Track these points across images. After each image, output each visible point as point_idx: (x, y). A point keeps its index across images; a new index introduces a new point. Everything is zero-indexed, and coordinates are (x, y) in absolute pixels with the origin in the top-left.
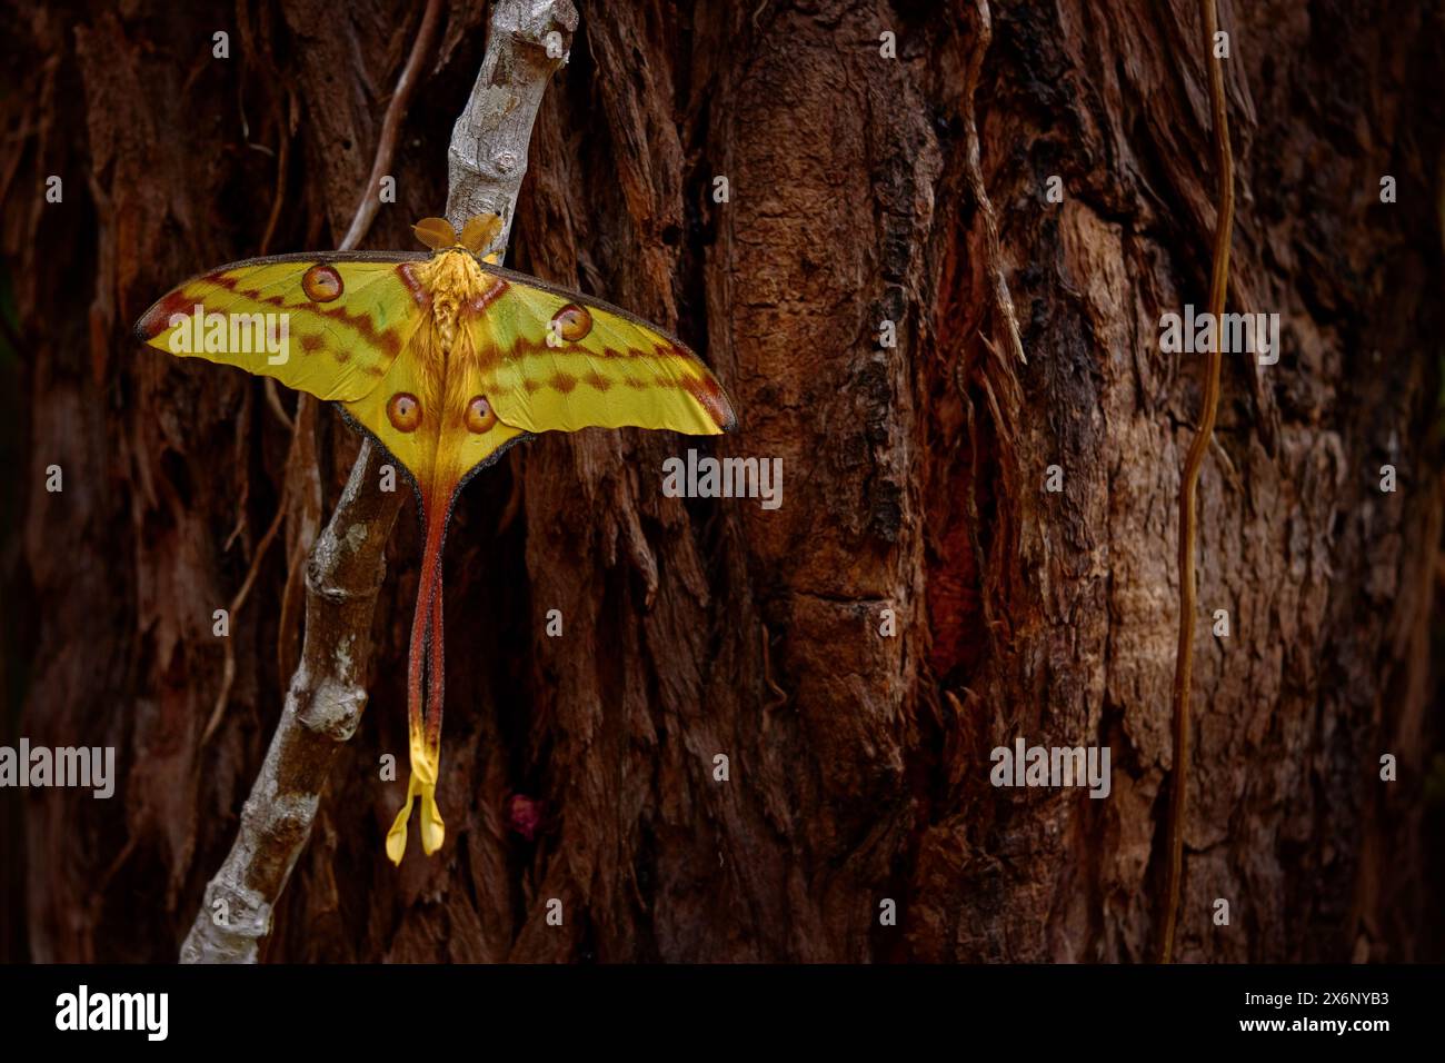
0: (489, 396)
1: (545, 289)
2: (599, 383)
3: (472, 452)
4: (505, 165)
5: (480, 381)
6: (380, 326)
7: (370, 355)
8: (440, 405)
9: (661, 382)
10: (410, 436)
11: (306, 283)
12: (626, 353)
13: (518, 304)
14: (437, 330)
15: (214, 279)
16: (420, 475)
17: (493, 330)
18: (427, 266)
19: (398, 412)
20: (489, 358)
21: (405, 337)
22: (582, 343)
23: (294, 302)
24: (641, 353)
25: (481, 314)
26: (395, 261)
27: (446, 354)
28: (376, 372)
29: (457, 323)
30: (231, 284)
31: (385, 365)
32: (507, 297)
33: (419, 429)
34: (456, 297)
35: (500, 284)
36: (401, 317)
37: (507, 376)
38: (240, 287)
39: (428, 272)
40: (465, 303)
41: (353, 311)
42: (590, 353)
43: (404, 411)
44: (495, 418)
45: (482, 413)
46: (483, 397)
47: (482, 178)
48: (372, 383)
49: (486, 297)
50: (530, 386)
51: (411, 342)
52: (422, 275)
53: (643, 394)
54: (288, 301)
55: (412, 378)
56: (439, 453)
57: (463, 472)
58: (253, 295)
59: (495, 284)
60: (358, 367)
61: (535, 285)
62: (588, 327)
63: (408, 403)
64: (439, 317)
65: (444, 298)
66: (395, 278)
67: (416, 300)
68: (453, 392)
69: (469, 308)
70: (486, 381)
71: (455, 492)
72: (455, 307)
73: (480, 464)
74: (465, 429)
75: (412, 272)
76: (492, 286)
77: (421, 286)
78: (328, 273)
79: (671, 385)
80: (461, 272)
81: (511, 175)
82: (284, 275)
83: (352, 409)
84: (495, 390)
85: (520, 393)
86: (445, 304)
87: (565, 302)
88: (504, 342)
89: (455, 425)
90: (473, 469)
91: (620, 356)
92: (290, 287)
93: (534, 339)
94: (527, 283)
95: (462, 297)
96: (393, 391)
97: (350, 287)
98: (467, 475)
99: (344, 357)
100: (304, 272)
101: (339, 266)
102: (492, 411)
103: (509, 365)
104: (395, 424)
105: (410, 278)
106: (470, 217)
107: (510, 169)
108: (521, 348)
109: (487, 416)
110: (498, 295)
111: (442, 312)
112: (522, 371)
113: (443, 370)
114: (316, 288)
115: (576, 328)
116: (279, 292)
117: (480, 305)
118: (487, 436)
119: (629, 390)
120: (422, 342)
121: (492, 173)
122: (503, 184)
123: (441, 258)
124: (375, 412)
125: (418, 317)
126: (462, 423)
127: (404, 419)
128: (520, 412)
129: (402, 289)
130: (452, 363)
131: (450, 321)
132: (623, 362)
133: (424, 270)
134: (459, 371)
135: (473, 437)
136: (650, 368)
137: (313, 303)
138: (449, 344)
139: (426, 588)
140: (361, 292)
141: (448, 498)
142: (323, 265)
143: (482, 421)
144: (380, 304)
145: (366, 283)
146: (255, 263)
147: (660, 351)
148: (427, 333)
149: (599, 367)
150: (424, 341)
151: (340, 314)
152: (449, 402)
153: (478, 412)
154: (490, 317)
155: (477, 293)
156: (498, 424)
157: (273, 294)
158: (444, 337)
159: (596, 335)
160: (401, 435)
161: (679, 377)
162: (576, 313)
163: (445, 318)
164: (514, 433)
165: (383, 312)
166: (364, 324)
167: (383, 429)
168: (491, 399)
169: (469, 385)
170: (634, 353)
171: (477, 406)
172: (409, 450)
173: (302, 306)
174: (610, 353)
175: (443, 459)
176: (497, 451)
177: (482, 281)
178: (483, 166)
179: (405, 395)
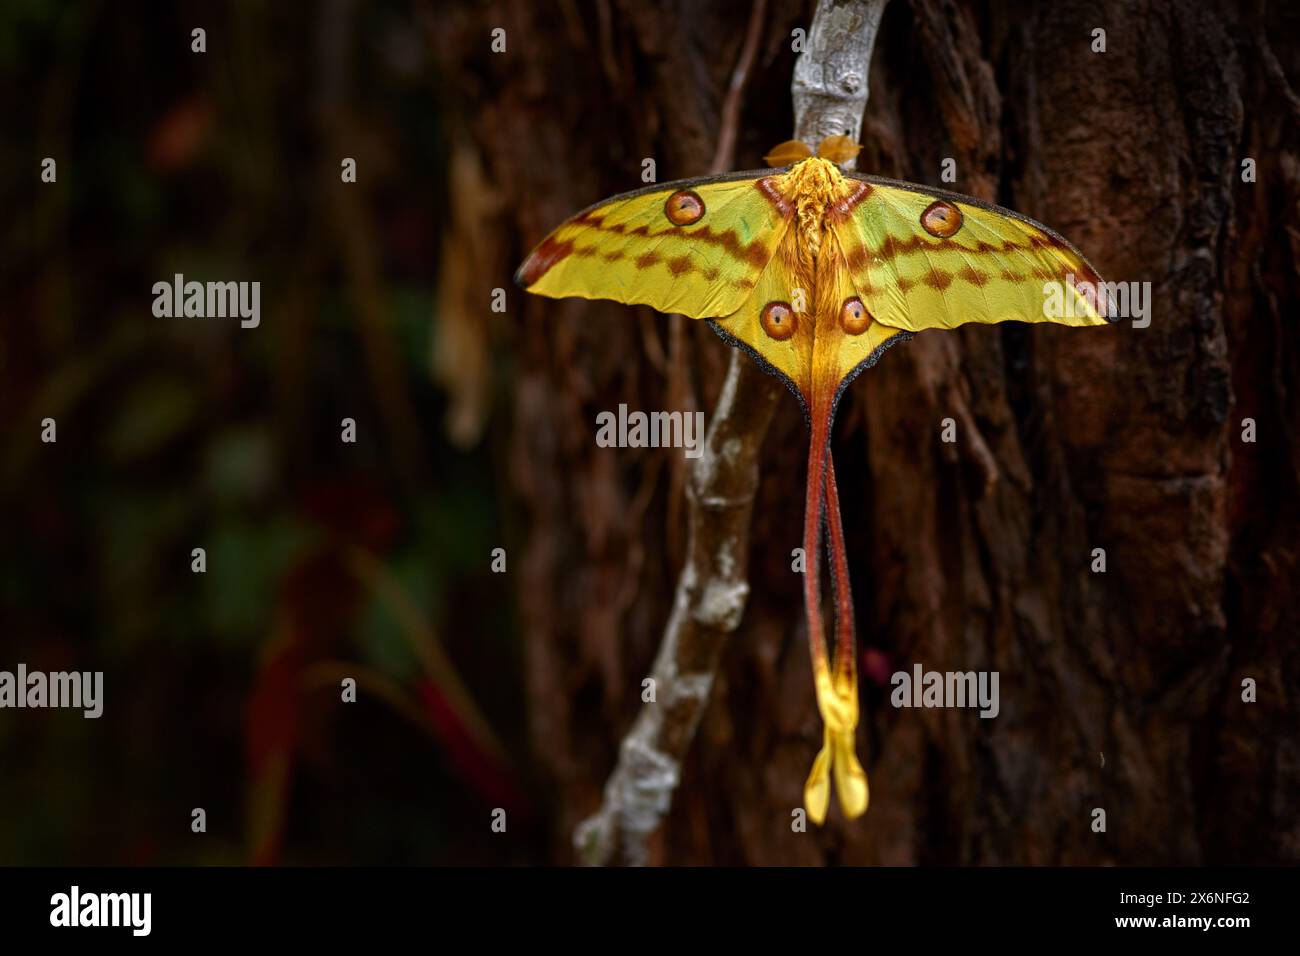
0: (863, 296)
1: (907, 189)
2: (975, 278)
3: (850, 353)
4: (852, 84)
5: (852, 282)
6: (746, 240)
7: (741, 270)
8: (812, 310)
9: (1039, 275)
10: (787, 343)
11: (669, 209)
12: (1000, 246)
13: (885, 204)
14: (803, 235)
15: (582, 220)
16: (801, 381)
17: (860, 232)
18: (786, 177)
19: (772, 321)
20: (858, 259)
21: (772, 248)
22: (954, 239)
23: (659, 230)
24: (1016, 246)
25: (847, 217)
26: (754, 177)
27: (815, 259)
28: (746, 284)
29: (823, 228)
30: (598, 223)
31: (754, 276)
32: (871, 199)
33: (795, 335)
34: (821, 199)
35: (863, 188)
36: (767, 229)
37: (879, 275)
38: (607, 224)
39: (787, 183)
40: (829, 207)
41: (718, 229)
42: (963, 249)
43: (778, 320)
44: (871, 319)
45: (857, 315)
46: (857, 299)
47: (829, 99)
48: (744, 295)
49: (850, 200)
50: (904, 285)
51: (778, 250)
52: (782, 187)
53: (1021, 287)
54: (653, 230)
55: (783, 287)
56: (815, 356)
57: (843, 375)
58: (619, 229)
59: (858, 188)
60: (728, 282)
61: (898, 186)
62: (958, 223)
63: (782, 312)
64: (804, 221)
65: (808, 201)
66: (755, 193)
67: (780, 212)
68: (825, 294)
69: (833, 212)
70: (858, 282)
71: (836, 396)
72: (820, 209)
73: (860, 366)
74: (841, 331)
75: (772, 185)
76: (855, 190)
77: (782, 196)
78: (690, 198)
79: (1050, 277)
80: (823, 175)
81: (857, 95)
82: (645, 207)
83: (725, 324)
84: (868, 290)
85: (894, 292)
86: (809, 207)
87: (933, 200)
88: (872, 243)
89: (830, 327)
90: (852, 372)
91: (995, 250)
92: (653, 215)
93: (903, 237)
94: (890, 185)
95: (826, 200)
96: (765, 301)
97: (711, 208)
98: (847, 377)
99: (712, 275)
100: (665, 200)
101: (698, 190)
102: (866, 312)
103: (879, 265)
104: (771, 334)
105: (770, 190)
106: (820, 139)
107: (857, 89)
108: (889, 248)
109: (862, 316)
110: (862, 198)
111: (807, 216)
112: (895, 270)
113: (814, 274)
114: (678, 214)
115: (946, 225)
116: (645, 223)
117: (845, 207)
118: (863, 337)
119: (1006, 284)
120: (789, 248)
121: (839, 92)
122: (850, 104)
123: (799, 167)
124: (749, 324)
125: (782, 226)
126: (837, 325)
127: (778, 328)
128: (896, 311)
129: (763, 202)
130: (822, 264)
131: (816, 224)
132: (998, 256)
133: (784, 181)
134: (830, 271)
135: (850, 338)
136: (1027, 261)
137: (678, 228)
138: (817, 248)
139: (814, 499)
140: (723, 210)
141: (829, 402)
142: (683, 190)
143: (857, 322)
144: (743, 219)
145: (727, 201)
146: (619, 199)
147: (1035, 242)
148: (793, 239)
149: (973, 262)
150: (791, 246)
151: (705, 234)
152: (821, 306)
153: (853, 313)
154: (856, 219)
155: (841, 197)
156: (873, 324)
157: (638, 225)
158: (811, 240)
159: (968, 231)
160: (778, 343)
161: (1058, 268)
162: (945, 210)
163: (811, 222)
164: (890, 333)
165: (746, 225)
166: (729, 241)
167: (759, 341)
168: (865, 300)
169: (842, 287)
170: (1009, 247)
171: (851, 307)
172: (785, 358)
173: (667, 232)
174: (984, 248)
175: (819, 363)
176: (876, 351)
177: (844, 186)
178: (830, 87)
179: (777, 303)
